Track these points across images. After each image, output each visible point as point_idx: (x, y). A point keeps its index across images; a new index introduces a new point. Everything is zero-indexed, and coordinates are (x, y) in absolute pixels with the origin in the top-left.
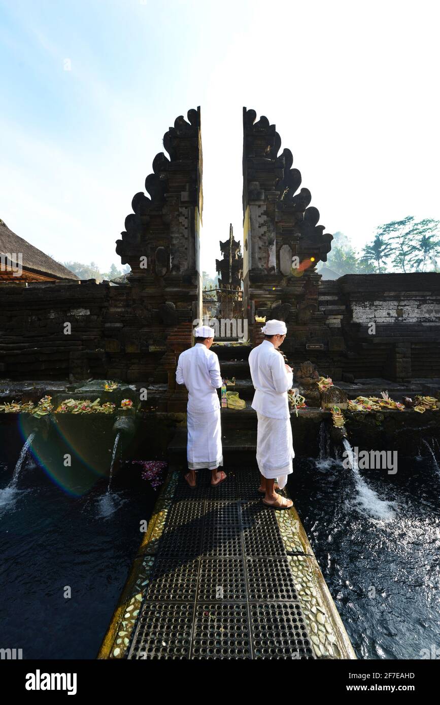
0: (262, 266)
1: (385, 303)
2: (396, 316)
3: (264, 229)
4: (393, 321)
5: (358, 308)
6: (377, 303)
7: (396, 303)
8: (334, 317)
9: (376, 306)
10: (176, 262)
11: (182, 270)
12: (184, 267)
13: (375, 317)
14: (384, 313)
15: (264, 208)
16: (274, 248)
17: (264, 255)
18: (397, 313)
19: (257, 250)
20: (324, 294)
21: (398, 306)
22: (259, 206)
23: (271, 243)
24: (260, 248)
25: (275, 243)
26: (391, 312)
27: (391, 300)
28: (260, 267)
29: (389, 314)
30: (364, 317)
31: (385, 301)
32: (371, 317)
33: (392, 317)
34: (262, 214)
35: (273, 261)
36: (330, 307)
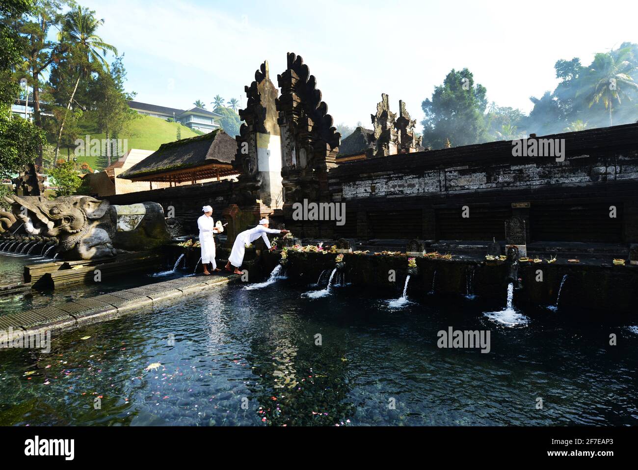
0: (289, 165)
1: (363, 183)
2: (371, 191)
3: (289, 141)
4: (368, 195)
5: (345, 187)
6: (357, 183)
7: (370, 182)
8: (337, 194)
9: (357, 185)
10: (251, 167)
11: (253, 172)
12: (254, 170)
13: (357, 193)
14: (362, 190)
15: (288, 127)
16: (294, 152)
17: (290, 157)
18: (371, 190)
19: (285, 155)
20: (331, 178)
21: (372, 184)
22: (285, 126)
23: (293, 150)
24: (287, 153)
25: (294, 149)
26: (367, 188)
27: (367, 180)
28: (287, 165)
29: (365, 190)
30: (350, 193)
31: (363, 181)
32: (354, 193)
33: (368, 192)
34: (287, 131)
35: (294, 161)
36: (335, 187)
